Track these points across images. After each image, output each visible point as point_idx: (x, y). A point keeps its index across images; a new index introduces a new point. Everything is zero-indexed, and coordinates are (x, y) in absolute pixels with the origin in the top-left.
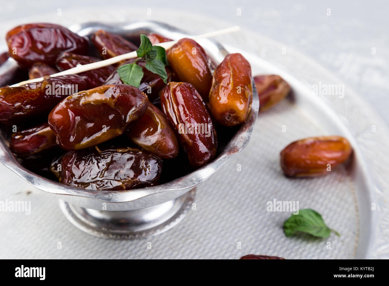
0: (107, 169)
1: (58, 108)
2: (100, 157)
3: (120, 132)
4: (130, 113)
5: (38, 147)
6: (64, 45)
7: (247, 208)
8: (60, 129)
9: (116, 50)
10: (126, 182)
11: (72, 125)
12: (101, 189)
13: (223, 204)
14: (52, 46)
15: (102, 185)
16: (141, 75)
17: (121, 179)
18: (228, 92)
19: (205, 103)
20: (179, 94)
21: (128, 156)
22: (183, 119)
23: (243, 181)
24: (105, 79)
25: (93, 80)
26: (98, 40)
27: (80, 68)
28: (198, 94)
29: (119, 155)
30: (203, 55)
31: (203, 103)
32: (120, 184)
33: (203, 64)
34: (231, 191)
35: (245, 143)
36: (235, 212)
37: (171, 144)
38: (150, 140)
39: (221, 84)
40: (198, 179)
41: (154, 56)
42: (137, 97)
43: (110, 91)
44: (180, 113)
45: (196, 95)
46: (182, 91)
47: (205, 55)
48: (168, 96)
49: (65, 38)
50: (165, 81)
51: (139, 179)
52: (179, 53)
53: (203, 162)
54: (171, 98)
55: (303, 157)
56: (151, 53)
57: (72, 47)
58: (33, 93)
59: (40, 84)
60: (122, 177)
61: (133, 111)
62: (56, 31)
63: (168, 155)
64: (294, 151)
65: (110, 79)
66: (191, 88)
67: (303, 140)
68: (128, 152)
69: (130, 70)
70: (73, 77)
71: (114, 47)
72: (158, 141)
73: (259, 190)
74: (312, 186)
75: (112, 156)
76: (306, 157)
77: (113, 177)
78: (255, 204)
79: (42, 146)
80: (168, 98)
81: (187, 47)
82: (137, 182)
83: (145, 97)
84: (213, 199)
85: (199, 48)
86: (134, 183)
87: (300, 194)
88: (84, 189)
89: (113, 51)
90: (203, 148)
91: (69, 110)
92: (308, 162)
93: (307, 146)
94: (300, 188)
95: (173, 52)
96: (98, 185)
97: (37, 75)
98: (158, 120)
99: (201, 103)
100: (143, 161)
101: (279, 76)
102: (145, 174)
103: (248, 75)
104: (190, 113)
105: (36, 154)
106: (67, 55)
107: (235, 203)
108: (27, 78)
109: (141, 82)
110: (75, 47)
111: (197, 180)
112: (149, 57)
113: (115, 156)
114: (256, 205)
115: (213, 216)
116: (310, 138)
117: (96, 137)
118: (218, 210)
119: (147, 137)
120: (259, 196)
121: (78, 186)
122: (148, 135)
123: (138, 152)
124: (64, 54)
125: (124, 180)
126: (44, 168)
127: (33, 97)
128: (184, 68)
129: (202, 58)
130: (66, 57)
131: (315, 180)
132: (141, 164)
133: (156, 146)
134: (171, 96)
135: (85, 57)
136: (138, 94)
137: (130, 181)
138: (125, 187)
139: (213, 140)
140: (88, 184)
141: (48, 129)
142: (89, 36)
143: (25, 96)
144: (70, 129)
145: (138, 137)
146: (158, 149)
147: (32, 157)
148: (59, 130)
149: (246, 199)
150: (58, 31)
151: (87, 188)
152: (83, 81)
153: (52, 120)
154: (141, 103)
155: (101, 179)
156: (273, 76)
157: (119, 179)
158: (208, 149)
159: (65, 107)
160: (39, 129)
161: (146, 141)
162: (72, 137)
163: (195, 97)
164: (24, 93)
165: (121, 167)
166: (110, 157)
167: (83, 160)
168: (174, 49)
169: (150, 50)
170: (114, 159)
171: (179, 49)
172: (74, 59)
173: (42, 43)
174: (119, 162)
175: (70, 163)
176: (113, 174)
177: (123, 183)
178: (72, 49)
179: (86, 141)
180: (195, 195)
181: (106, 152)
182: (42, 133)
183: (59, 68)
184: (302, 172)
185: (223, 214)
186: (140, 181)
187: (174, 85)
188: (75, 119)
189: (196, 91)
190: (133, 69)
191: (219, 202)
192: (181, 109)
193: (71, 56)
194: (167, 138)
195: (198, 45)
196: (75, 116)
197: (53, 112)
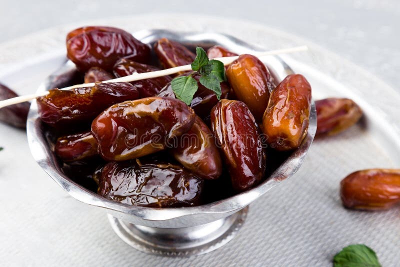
0: (145, 184)
1: (102, 117)
2: (139, 171)
3: (161, 147)
4: (174, 128)
5: (81, 154)
6: (124, 51)
7: (298, 236)
8: (102, 138)
9: (176, 61)
10: (162, 200)
11: (113, 135)
12: (136, 204)
13: (274, 230)
14: (112, 51)
15: (138, 200)
16: (195, 89)
17: (158, 197)
18: (281, 115)
19: (257, 124)
20: (229, 113)
21: (167, 172)
22: (229, 140)
23: (299, 207)
24: (159, 90)
25: (148, 89)
26: (160, 48)
27: (136, 76)
28: (250, 114)
29: (159, 171)
30: (263, 73)
31: (256, 124)
32: (156, 201)
33: (262, 83)
34: (285, 217)
35: (294, 170)
36: (285, 240)
37: (213, 165)
38: (191, 159)
39: (276, 106)
40: (238, 204)
41: (209, 70)
42: (183, 113)
43: (156, 104)
44: (227, 133)
45: (248, 115)
46: (233, 110)
47: (266, 74)
48: (218, 113)
49: (126, 44)
50: (218, 97)
51: (176, 198)
52: (238, 69)
53: (246, 186)
54: (220, 116)
55: (364, 189)
56: (206, 67)
57: (132, 53)
58: (82, 98)
59: (90, 89)
60: (159, 194)
61: (177, 127)
62: (117, 36)
63: (209, 175)
64: (355, 181)
65: (163, 91)
66: (244, 107)
67: (365, 171)
68: (169, 168)
69: (184, 83)
70: (124, 85)
71: (175, 57)
72: (199, 160)
73: (314, 219)
74: (370, 220)
75: (152, 171)
76: (367, 189)
77: (149, 193)
78: (307, 232)
79: (85, 153)
80: (218, 116)
81: (247, 63)
82: (174, 201)
83: (192, 113)
84: (264, 223)
85: (260, 66)
86: (170, 201)
87: (357, 227)
88: (119, 203)
89: (173, 61)
90: (247, 172)
91: (112, 120)
92: (369, 194)
93: (370, 178)
94: (357, 220)
95: (232, 68)
96: (134, 200)
97: (92, 80)
98: (203, 138)
99: (253, 124)
100: (183, 179)
101: (351, 101)
102: (183, 194)
103: (306, 99)
104: (238, 134)
105: (80, 160)
106: (125, 61)
107: (287, 230)
108: (82, 82)
109: (195, 97)
110: (135, 54)
111: (236, 205)
112: (204, 71)
113: (155, 172)
114: (309, 234)
115: (261, 242)
116: (374, 169)
117: (137, 150)
118: (267, 235)
119: (190, 155)
120: (313, 225)
121: (114, 198)
122: (191, 153)
123: (179, 170)
124: (123, 60)
125: (161, 198)
126: (89, 175)
127: (81, 102)
128: (242, 85)
129: (262, 76)
130: (123, 64)
131: (375, 214)
132: (180, 182)
133: (198, 165)
134: (222, 114)
135: (143, 65)
136: (184, 109)
137: (166, 199)
138: (160, 205)
139: (260, 164)
140: (124, 198)
141: (91, 137)
142: (152, 44)
143: (73, 101)
144: (112, 140)
145: (181, 154)
146: (199, 168)
147: (77, 163)
148: (100, 139)
149: (299, 226)
150: (120, 36)
151: (122, 202)
152: (135, 91)
153: (95, 128)
154: (186, 118)
155: (138, 194)
156: (345, 100)
157: (156, 196)
158: (253, 173)
159: (109, 115)
160: (84, 135)
161: (187, 159)
162: (112, 147)
163: (247, 117)
164: (73, 97)
165: (160, 184)
166: (150, 172)
167: (123, 172)
168: (233, 65)
169: (206, 64)
170: (153, 174)
171: (238, 66)
172: (132, 66)
173: (101, 46)
174: (158, 178)
175: (110, 174)
176: (151, 190)
177: (159, 200)
178: (132, 56)
179: (126, 153)
180: (246, 217)
181: (146, 166)
182: (86, 140)
183: (115, 74)
184: (361, 205)
185: (272, 240)
186: (177, 200)
187: (226, 103)
188: (118, 129)
189: (249, 111)
190: (188, 82)
191: (270, 227)
192: (229, 128)
193: (129, 62)
194: (209, 158)
195: (259, 62)
196: (118, 126)
197: (96, 120)
